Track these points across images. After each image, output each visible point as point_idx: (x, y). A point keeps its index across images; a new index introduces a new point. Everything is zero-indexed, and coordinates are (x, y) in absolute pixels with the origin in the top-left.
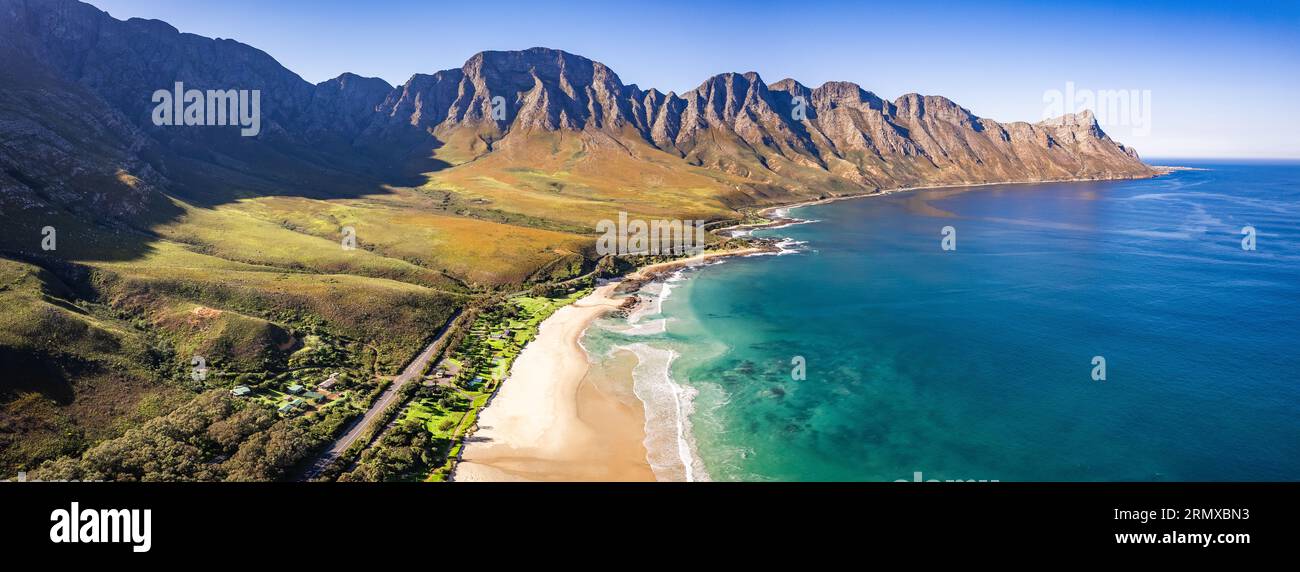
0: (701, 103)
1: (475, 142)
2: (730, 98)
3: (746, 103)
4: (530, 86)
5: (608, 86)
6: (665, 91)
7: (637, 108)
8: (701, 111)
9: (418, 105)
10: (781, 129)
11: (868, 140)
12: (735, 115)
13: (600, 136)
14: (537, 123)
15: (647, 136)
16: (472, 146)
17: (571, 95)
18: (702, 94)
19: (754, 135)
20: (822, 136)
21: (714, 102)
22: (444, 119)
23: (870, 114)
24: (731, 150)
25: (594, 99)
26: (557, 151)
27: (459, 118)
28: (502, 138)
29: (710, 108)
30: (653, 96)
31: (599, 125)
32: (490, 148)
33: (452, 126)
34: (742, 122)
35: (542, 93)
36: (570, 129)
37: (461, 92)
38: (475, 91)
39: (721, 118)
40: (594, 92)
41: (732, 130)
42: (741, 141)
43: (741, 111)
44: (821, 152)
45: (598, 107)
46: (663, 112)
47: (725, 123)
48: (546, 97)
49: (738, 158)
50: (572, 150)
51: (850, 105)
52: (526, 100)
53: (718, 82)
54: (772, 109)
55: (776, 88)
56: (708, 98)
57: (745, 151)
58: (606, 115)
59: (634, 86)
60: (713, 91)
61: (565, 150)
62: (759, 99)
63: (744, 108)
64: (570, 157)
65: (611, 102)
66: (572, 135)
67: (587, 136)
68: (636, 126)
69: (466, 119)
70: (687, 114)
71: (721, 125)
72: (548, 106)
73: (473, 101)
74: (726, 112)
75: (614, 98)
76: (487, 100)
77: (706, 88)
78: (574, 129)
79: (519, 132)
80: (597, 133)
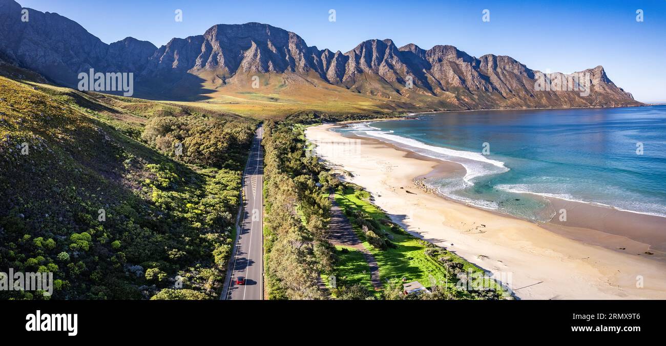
0: (357, 58)
1: (214, 79)
2: (375, 55)
3: (385, 58)
4: (249, 47)
5: (297, 46)
6: (334, 51)
7: (317, 60)
8: (358, 63)
9: (176, 57)
10: (408, 73)
11: (463, 81)
12: (379, 65)
13: (294, 76)
14: (253, 68)
15: (324, 77)
16: (213, 81)
17: (274, 52)
18: (357, 52)
19: (391, 76)
20: (433, 78)
21: (365, 57)
22: (193, 66)
23: (463, 65)
24: (377, 85)
25: (289, 55)
26: (267, 84)
27: (203, 65)
28: (232, 77)
29: (362, 60)
30: (327, 53)
31: (293, 70)
32: (224, 83)
33: (198, 70)
34: (383, 69)
35: (256, 50)
36: (275, 72)
37: (203, 49)
38: (213, 49)
39: (370, 67)
40: (289, 51)
41: (377, 73)
42: (382, 80)
43: (383, 63)
44: (433, 88)
45: (292, 60)
46: (334, 63)
47: (373, 70)
48: (259, 53)
49: (382, 89)
50: (277, 83)
51: (451, 60)
52: (245, 55)
53: (367, 45)
54: (401, 61)
55: (403, 50)
56: (361, 54)
57: (386, 86)
58: (298, 65)
59: (315, 47)
60: (364, 50)
61: (273, 84)
62: (393, 55)
63: (384, 61)
64: (277, 87)
65: (300, 57)
66: (276, 76)
67: (286, 76)
68: (317, 71)
69: (207, 66)
70: (349, 64)
71: (370, 71)
72: (261, 58)
73: (212, 55)
74: (373, 63)
75: (302, 54)
76: (221, 54)
77: (360, 48)
78: (277, 71)
79: (242, 73)
80: (292, 74)
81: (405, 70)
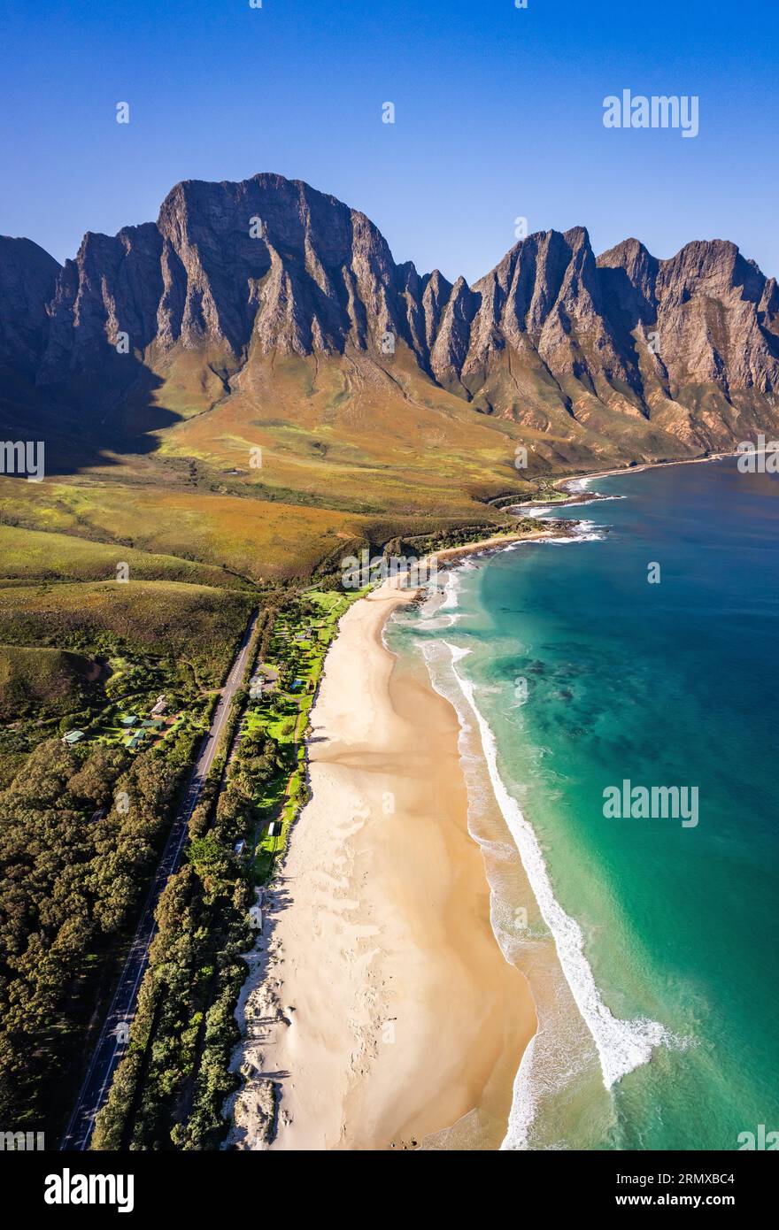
0: (499, 300)
1: (206, 376)
2: (539, 286)
3: (561, 296)
4: (264, 266)
5: (373, 265)
7: (413, 311)
9: (109, 302)
10: (601, 346)
12: (543, 321)
13: (366, 365)
14: (281, 338)
15: (425, 365)
16: (204, 385)
17: (324, 288)
18: (501, 281)
19: (562, 361)
20: (654, 358)
21: (516, 296)
23: (737, 311)
24: (530, 386)
25: (355, 294)
26: (313, 392)
27: (175, 332)
28: (240, 370)
29: (509, 308)
31: (364, 345)
32: (227, 387)
33: (168, 347)
34: (550, 336)
35: (284, 282)
36: (326, 352)
37: (166, 277)
38: (187, 275)
40: (354, 278)
41: (536, 349)
42: (544, 372)
43: (552, 313)
44: (646, 387)
45: (361, 309)
46: (448, 319)
47: (527, 338)
48: (289, 289)
49: (536, 399)
50: (331, 389)
51: (712, 294)
52: (262, 296)
53: (526, 254)
54: (595, 308)
55: (608, 262)
56: (509, 290)
57: (548, 389)
58: (372, 327)
59: (409, 266)
60: (517, 272)
61: (322, 390)
62: (580, 287)
63: (556, 307)
64: (330, 401)
65: (379, 296)
66: (330, 363)
67: (349, 365)
68: (412, 346)
69: (185, 336)
70: (479, 322)
71: (521, 343)
72: (295, 310)
73: (188, 298)
74: (531, 315)
75: (383, 292)
76: (207, 295)
77: (508, 267)
78: (331, 354)
79: (260, 360)
80: (362, 360)
81: (599, 336)
